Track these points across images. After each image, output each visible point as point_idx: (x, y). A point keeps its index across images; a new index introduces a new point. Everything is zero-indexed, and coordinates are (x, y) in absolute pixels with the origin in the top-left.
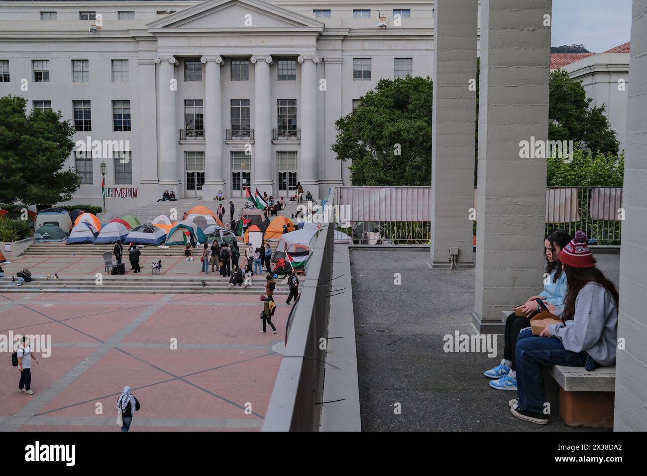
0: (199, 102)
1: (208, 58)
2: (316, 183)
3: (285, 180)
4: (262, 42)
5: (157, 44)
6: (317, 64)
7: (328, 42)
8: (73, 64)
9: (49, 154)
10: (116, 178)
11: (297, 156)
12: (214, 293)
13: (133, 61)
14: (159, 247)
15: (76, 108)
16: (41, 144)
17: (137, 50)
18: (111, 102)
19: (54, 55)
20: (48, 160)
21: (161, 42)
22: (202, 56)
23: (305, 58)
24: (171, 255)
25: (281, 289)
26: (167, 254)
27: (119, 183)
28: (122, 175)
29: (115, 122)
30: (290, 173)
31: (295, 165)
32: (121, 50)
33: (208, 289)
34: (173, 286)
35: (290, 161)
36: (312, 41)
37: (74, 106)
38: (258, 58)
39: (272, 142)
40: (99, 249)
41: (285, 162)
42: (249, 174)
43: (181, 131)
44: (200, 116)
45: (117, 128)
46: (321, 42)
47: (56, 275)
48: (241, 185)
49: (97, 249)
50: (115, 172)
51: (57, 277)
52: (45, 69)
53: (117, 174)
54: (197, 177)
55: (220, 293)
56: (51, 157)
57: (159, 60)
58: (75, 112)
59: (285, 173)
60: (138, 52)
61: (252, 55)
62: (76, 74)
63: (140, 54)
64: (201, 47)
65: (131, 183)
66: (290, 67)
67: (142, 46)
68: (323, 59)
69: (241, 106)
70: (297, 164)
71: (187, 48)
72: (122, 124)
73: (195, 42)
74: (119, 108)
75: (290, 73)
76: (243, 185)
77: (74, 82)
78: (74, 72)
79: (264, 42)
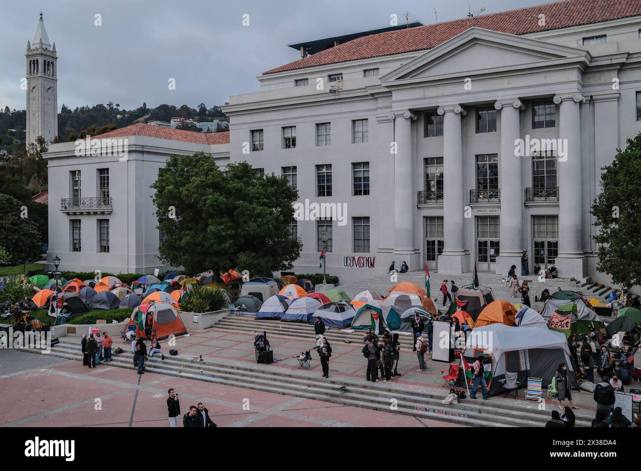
0: (440, 160)
1: (445, 109)
2: (582, 256)
3: (542, 252)
4: (509, 83)
5: (392, 99)
6: (581, 103)
7: (598, 75)
8: (318, 128)
9: (260, 220)
10: (355, 246)
11: (558, 222)
12: (350, 405)
13: (372, 120)
14: (343, 330)
15: (320, 173)
16: (254, 209)
17: (376, 108)
18: (350, 165)
19: (299, 120)
20: (259, 226)
21: (396, 96)
22: (438, 107)
23: (563, 97)
24: (350, 342)
25: (439, 412)
26: (346, 340)
27: (358, 252)
28: (361, 243)
29: (355, 186)
30: (549, 243)
31: (555, 233)
32: (360, 109)
33: (347, 397)
34: (310, 387)
35: (550, 228)
36: (574, 75)
37: (318, 171)
38: (503, 103)
39: (525, 204)
40: (282, 327)
41: (543, 228)
42: (498, 243)
43: (419, 193)
44: (442, 176)
45: (357, 192)
46: (588, 76)
47: (201, 357)
48: (488, 257)
49: (279, 327)
50: (355, 239)
51: (201, 360)
52: (294, 135)
53: (356, 241)
54: (438, 246)
55: (357, 406)
56: (262, 224)
57: (394, 116)
58: (319, 177)
59: (543, 243)
60: (376, 109)
61: (496, 101)
62: (320, 138)
63: (379, 111)
64: (438, 97)
65: (369, 251)
66: (548, 111)
67: (381, 102)
68: (591, 97)
69: (488, 162)
70: (558, 232)
71: (422, 99)
72: (361, 187)
73: (432, 92)
74: (359, 171)
75: (548, 118)
76: (491, 256)
77: (318, 146)
78: (318, 136)
79: (511, 83)
